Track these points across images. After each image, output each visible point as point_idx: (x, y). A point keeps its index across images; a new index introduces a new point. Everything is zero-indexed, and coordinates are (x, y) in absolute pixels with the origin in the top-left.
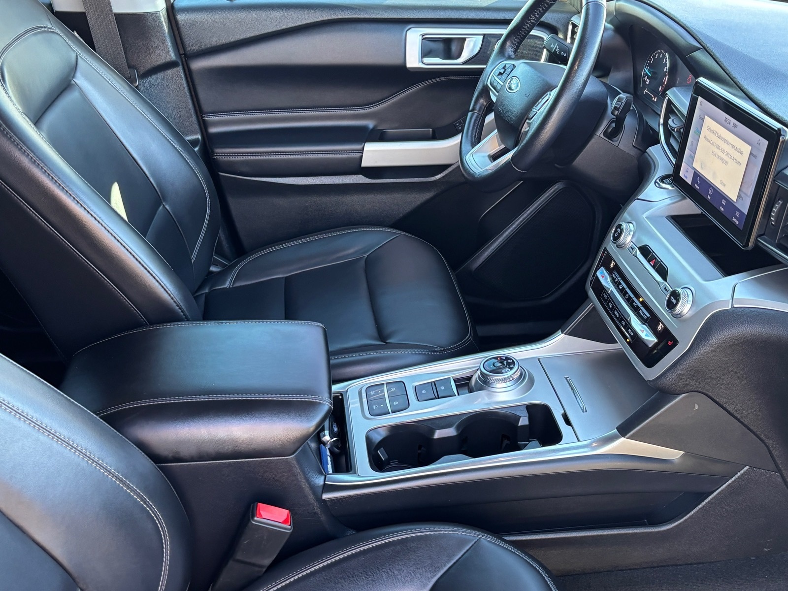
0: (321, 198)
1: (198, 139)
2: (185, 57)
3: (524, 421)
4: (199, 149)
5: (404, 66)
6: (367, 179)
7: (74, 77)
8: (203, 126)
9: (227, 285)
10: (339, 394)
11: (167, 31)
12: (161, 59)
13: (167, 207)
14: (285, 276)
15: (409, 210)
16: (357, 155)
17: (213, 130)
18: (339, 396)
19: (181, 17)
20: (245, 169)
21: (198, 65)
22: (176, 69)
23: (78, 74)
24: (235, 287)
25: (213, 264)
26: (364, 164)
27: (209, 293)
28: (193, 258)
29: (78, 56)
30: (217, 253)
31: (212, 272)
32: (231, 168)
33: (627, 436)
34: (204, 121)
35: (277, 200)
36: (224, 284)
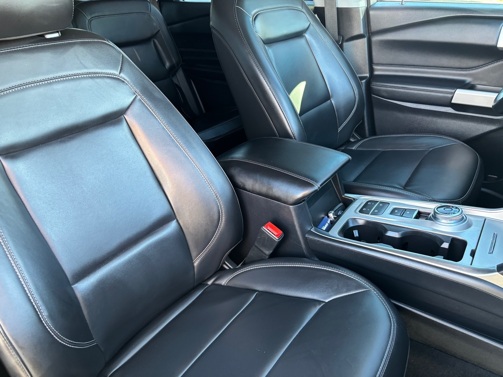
0: (423, 117)
1: (367, 76)
2: (369, 33)
3: (446, 245)
4: (365, 81)
5: (496, 46)
6: (454, 111)
7: (305, 33)
8: (371, 70)
9: (353, 148)
10: (353, 199)
11: (362, 18)
12: (356, 33)
13: (333, 102)
14: (383, 150)
15: (478, 134)
16: (450, 96)
17: (376, 73)
18: (353, 200)
19: (371, 13)
20: (385, 94)
21: (375, 39)
22: (364, 39)
23: (308, 32)
24: (357, 150)
25: (352, 137)
26: (453, 101)
27: (344, 149)
28: (340, 129)
29: (311, 24)
30: (356, 131)
31: (351, 141)
32: (378, 93)
33: (500, 272)
34: (373, 68)
35: (399, 114)
36: (353, 147)
